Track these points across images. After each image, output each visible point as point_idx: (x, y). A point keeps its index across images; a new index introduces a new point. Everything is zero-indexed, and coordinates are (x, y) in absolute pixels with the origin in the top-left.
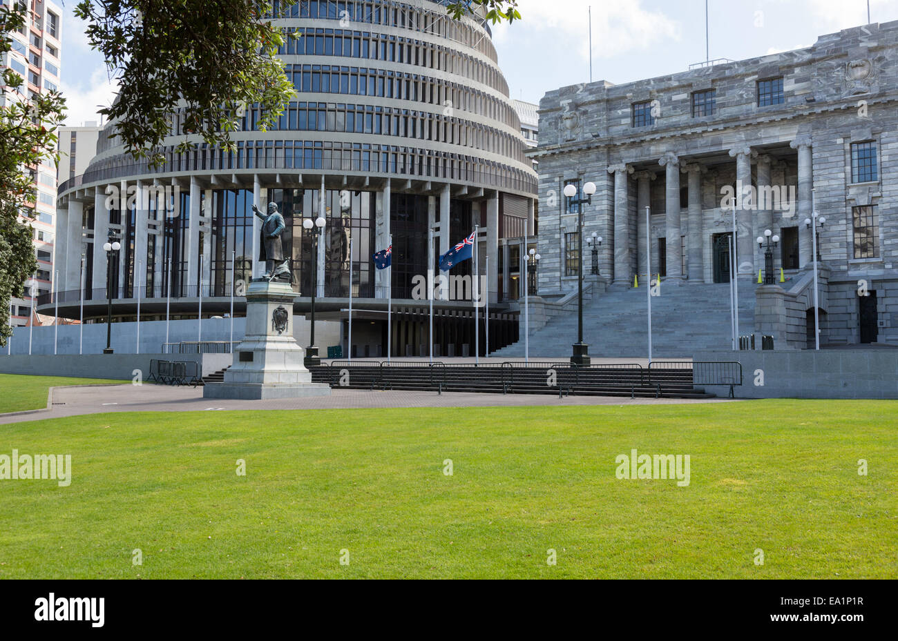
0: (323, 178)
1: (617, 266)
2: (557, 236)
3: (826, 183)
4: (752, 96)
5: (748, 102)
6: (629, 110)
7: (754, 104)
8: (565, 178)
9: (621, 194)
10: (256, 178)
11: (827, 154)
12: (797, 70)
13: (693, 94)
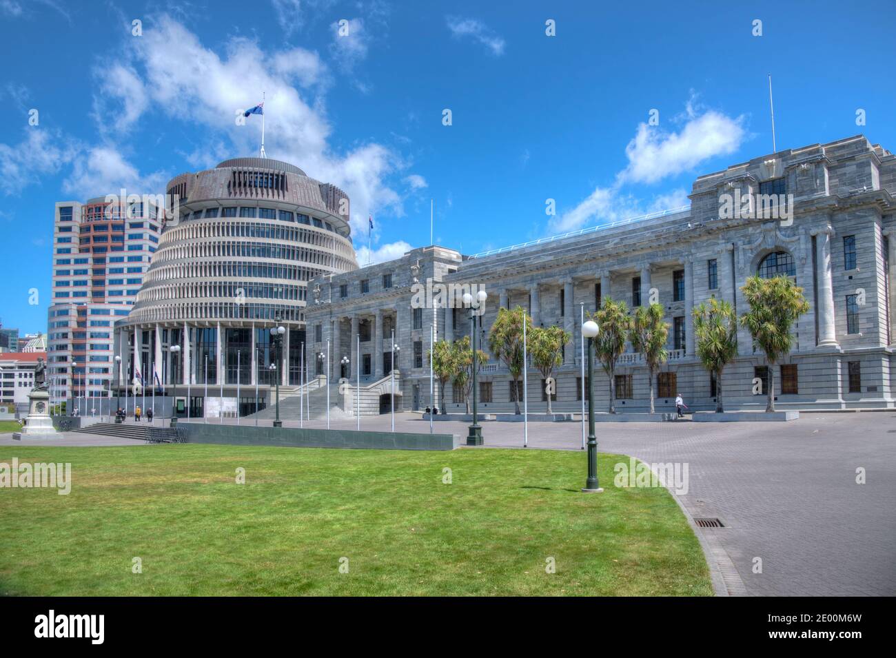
0: (218, 323)
1: (334, 369)
2: (313, 354)
3: (403, 330)
4: (381, 283)
5: (380, 286)
6: (338, 289)
7: (382, 287)
8: (315, 324)
9: (336, 332)
10: (185, 324)
11: (404, 315)
12: (397, 270)
13: (362, 281)
